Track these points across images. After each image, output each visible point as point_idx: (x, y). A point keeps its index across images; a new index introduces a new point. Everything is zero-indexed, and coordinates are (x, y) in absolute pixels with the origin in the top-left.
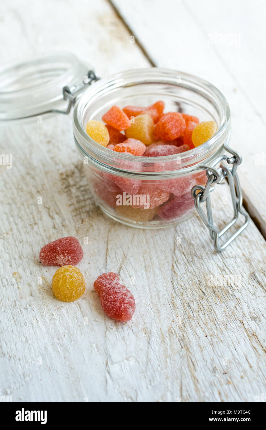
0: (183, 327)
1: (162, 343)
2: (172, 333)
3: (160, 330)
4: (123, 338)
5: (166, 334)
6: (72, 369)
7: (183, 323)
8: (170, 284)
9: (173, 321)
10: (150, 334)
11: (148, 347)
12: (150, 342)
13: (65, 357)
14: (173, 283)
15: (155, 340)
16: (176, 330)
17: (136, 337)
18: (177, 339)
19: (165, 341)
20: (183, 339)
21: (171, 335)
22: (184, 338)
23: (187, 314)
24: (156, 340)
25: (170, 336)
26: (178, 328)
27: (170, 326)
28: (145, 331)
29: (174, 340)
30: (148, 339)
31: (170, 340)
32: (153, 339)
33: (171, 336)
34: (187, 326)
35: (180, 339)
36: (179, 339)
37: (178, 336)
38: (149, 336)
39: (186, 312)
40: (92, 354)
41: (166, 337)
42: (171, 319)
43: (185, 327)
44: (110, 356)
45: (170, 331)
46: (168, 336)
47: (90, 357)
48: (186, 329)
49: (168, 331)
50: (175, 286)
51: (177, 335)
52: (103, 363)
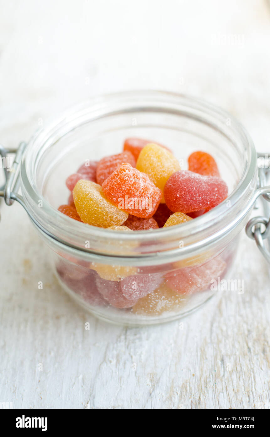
0: (203, 388)
1: (168, 400)
2: (186, 390)
3: (171, 382)
4: (120, 379)
5: (178, 389)
6: (42, 399)
7: (206, 382)
8: (208, 325)
9: (194, 375)
10: (157, 383)
11: (147, 401)
12: (153, 394)
13: (39, 381)
14: (212, 325)
15: (159, 393)
16: (193, 388)
17: (137, 382)
18: (190, 401)
19: (173, 398)
20: (197, 403)
21: (184, 392)
22: (199, 403)
23: (215, 371)
24: (162, 394)
25: (181, 393)
26: (196, 387)
27: (187, 380)
28: (151, 377)
29: (185, 401)
30: (152, 390)
31: (180, 400)
32: (158, 391)
33: (182, 395)
34: (209, 387)
35: (194, 402)
36: (192, 402)
37: (192, 397)
38: (154, 386)
39: (216, 367)
40: (73, 387)
41: (176, 394)
42: (192, 370)
43: (206, 387)
44: (94, 398)
45: (184, 387)
46: (179, 393)
47: (70, 390)
48: (207, 391)
49: (182, 386)
50: (214, 329)
51: (192, 395)
52: (82, 404)
